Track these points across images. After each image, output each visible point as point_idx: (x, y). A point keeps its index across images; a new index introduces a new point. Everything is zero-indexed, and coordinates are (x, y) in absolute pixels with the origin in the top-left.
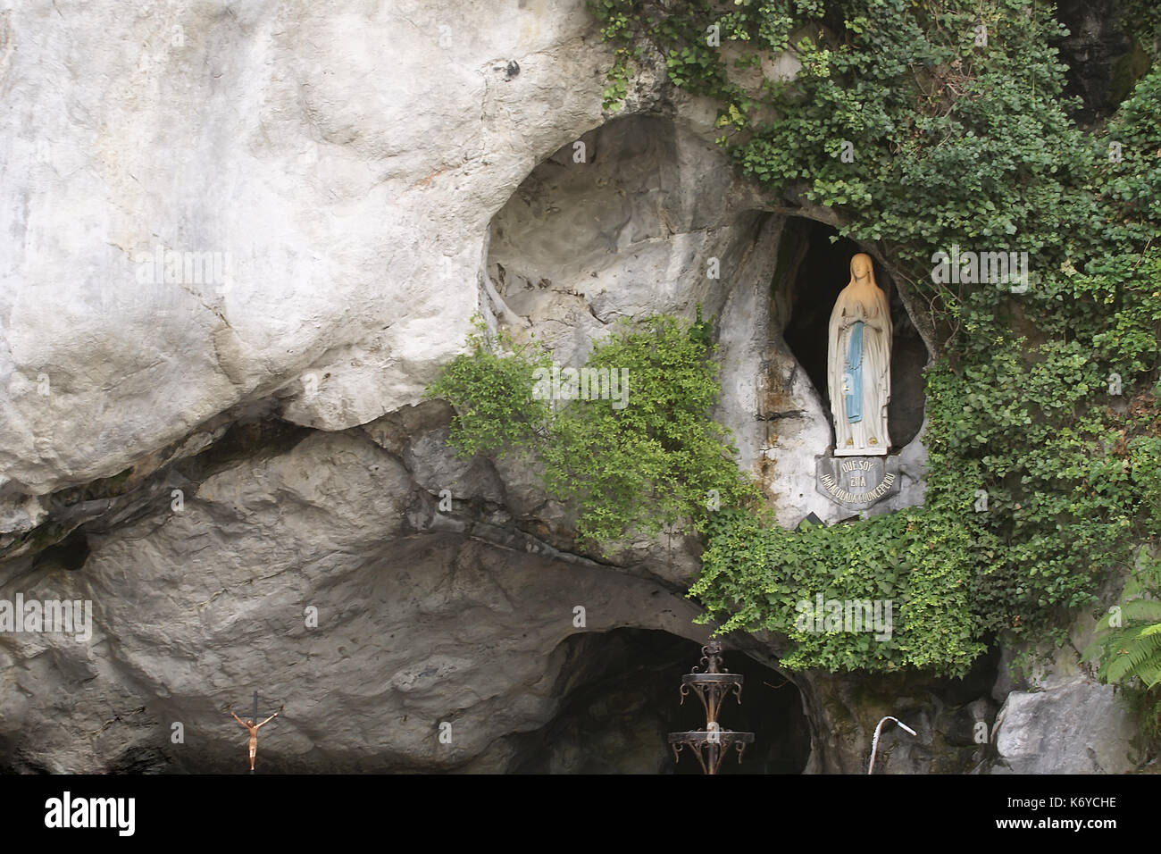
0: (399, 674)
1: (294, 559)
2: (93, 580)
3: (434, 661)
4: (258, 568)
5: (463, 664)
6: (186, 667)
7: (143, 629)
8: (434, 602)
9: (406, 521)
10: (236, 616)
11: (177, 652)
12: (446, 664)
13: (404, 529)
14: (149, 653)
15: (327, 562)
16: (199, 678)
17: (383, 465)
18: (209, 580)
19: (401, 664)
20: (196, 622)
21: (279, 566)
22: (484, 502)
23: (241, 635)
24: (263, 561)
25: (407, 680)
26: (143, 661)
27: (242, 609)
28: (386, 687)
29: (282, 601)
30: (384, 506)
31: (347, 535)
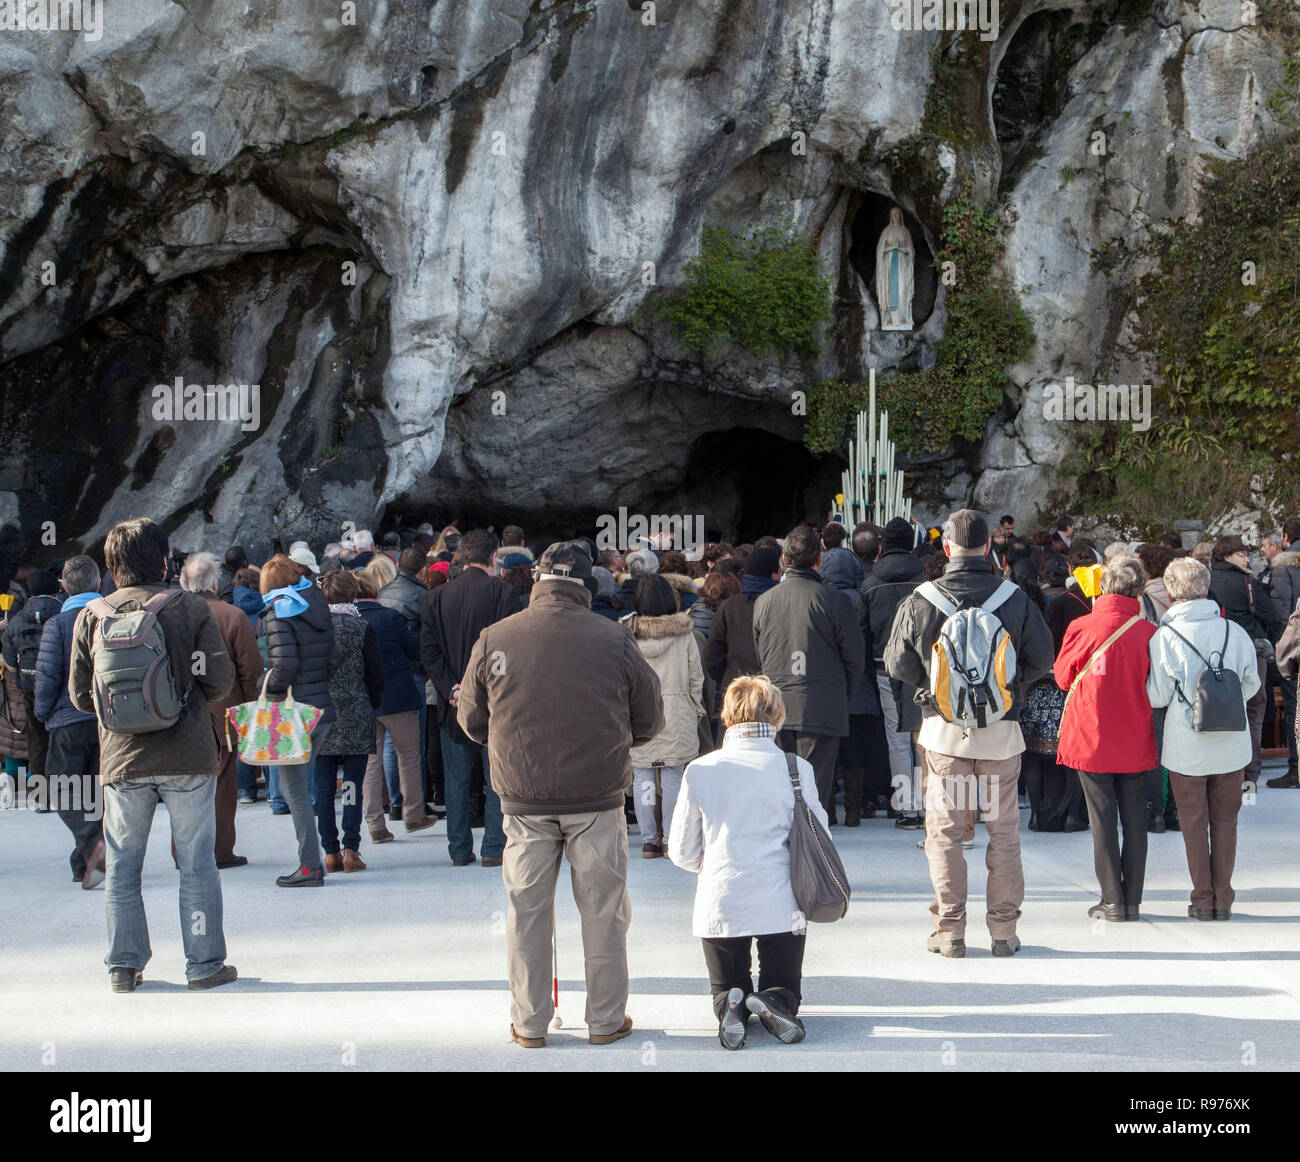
0: (605, 459)
1: (575, 397)
2: (466, 412)
3: (625, 450)
4: (554, 402)
5: (641, 452)
6: (501, 460)
7: (485, 439)
8: (637, 417)
9: (640, 373)
10: (538, 429)
11: (500, 452)
12: (632, 452)
13: (639, 376)
14: (484, 452)
15: (592, 397)
16: (507, 465)
17: (635, 343)
18: (527, 410)
19: (608, 453)
20: (515, 434)
21: (566, 401)
22: (688, 362)
23: (537, 440)
24: (558, 399)
25: (608, 462)
26: (479, 457)
27: (541, 425)
28: (596, 467)
29: (562, 420)
30: (630, 366)
31: (606, 382)
